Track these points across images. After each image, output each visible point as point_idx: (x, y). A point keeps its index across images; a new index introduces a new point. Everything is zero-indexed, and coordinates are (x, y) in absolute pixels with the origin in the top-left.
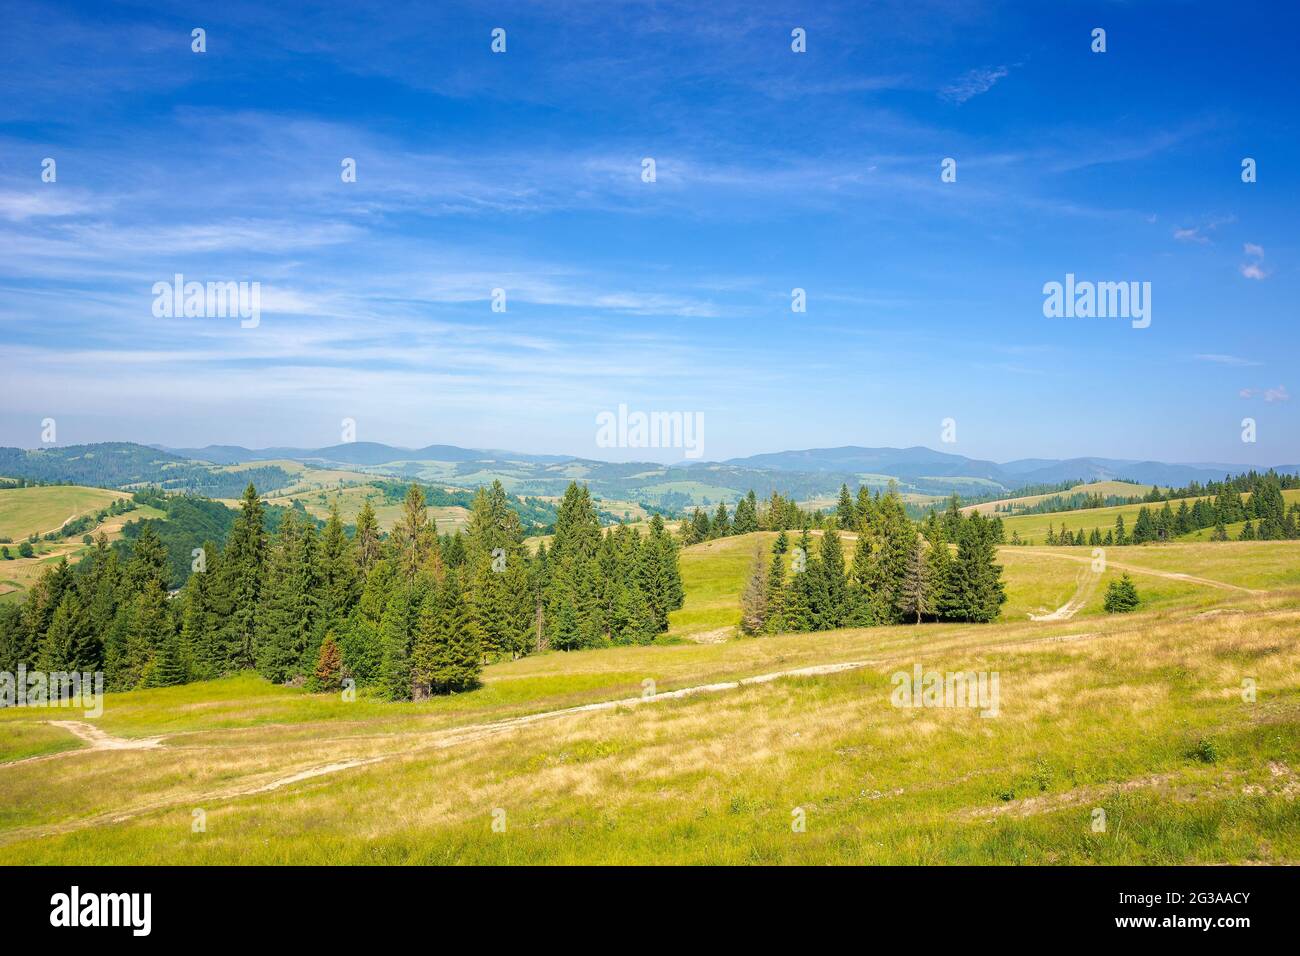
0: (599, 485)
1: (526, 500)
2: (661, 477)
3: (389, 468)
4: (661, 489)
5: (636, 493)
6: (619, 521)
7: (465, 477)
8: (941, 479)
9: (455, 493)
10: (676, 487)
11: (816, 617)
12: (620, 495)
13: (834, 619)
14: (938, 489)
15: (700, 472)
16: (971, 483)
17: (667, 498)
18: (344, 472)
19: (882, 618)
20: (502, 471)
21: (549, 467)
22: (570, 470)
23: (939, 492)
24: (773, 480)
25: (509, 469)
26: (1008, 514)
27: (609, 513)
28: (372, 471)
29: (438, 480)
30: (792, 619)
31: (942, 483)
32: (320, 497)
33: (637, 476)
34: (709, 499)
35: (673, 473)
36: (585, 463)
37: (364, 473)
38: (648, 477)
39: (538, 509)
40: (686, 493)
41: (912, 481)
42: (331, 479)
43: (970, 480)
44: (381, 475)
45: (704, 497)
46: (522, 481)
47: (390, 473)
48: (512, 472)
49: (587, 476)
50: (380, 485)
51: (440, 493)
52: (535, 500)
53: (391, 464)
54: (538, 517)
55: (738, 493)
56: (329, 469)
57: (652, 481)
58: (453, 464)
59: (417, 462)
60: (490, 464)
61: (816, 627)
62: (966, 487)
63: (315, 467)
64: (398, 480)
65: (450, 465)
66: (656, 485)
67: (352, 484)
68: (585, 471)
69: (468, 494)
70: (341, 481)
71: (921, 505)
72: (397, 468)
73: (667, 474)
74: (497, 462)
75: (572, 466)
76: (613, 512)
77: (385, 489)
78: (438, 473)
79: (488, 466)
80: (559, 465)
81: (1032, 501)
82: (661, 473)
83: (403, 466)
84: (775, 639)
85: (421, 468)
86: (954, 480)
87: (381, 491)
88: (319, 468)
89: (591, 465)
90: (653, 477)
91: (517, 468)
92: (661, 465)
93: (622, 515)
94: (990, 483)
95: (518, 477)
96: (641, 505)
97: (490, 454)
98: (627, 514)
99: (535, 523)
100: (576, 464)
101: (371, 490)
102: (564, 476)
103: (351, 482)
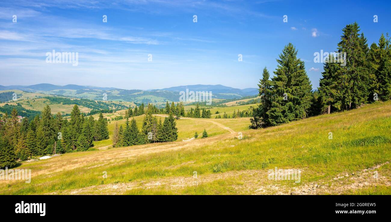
0: (122, 97)
1: (98, 102)
2: (142, 94)
3: (54, 92)
4: (142, 98)
5: (134, 99)
6: (127, 108)
7: (79, 95)
8: (224, 94)
9: (74, 100)
10: (146, 97)
11: (129, 142)
12: (129, 100)
13: (133, 143)
14: (223, 97)
15: (155, 93)
16: (233, 95)
17: (144, 100)
18: (38, 93)
19: (148, 142)
20: (91, 93)
21: (107, 91)
22: (114, 92)
23: (224, 98)
24: (176, 95)
25: (94, 92)
26: (239, 104)
27: (124, 106)
28: (48, 93)
29: (69, 96)
30: (122, 143)
31: (225, 95)
32: (27, 102)
33: (135, 94)
34: (156, 100)
35: (145, 93)
36: (118, 90)
37: (44, 94)
38: (138, 94)
39: (102, 105)
40: (149, 99)
41: (216, 95)
42: (32, 96)
43: (232, 94)
44: (50, 94)
45: (155, 100)
46: (98, 96)
47: (54, 93)
48: (95, 93)
49: (119, 94)
50: (48, 98)
51: (69, 100)
52: (101, 102)
53: (54, 91)
54: (101, 107)
55: (165, 98)
56: (32, 93)
57: (139, 95)
58: (76, 91)
59: (64, 90)
60: (88, 90)
61: (129, 145)
62: (231, 96)
63: (27, 92)
64: (56, 96)
65: (74, 91)
66: (140, 97)
67: (40, 97)
68: (119, 92)
69: (78, 101)
70: (36, 96)
71: (216, 102)
72: (56, 92)
73: (144, 93)
74: (90, 90)
75: (114, 91)
76: (126, 105)
77: (50, 99)
78: (70, 93)
79: (87, 91)
80: (110, 91)
81: (246, 101)
82: (142, 93)
83: (58, 91)
84: (117, 149)
85: (65, 92)
86: (228, 94)
87: (48, 100)
88: (28, 92)
89: (120, 91)
90: (139, 94)
91: (96, 92)
92: (142, 91)
93: (128, 106)
94: (238, 95)
95: (97, 94)
96: (134, 103)
97: (88, 87)
98: (130, 106)
99: (100, 109)
100: (115, 90)
101: (45, 100)
102: (112, 94)
103: (39, 97)
